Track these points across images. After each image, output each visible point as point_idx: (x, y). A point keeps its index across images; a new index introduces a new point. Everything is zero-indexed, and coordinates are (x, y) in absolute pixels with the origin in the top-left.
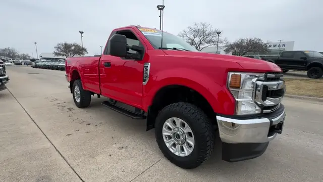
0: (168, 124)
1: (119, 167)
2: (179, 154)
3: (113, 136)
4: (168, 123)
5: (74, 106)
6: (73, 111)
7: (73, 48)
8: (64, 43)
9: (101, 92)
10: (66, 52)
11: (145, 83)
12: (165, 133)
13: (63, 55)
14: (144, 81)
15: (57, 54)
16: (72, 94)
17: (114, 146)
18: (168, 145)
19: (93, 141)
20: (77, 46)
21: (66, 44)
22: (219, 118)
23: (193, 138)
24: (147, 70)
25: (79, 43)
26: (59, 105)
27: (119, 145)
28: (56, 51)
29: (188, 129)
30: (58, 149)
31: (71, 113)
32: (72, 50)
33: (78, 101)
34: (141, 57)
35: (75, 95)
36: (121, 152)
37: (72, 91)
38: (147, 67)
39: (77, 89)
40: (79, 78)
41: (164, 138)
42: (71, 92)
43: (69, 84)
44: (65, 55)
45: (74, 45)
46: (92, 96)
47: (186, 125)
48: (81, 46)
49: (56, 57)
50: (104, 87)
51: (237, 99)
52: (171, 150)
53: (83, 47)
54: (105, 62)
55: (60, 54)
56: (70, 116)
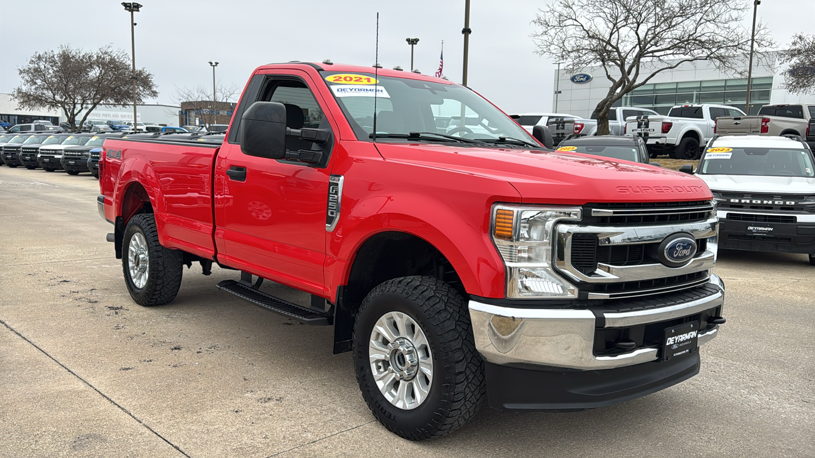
0: (382, 330)
1: (255, 432)
2: (404, 404)
3: (247, 376)
4: (381, 328)
5: (124, 300)
6: (127, 314)
7: (94, 73)
8: (57, 52)
9: (216, 253)
10: (66, 92)
11: (330, 228)
12: (376, 353)
13: (54, 104)
14: (330, 220)
15: (28, 99)
16: (120, 261)
17: (249, 395)
18: (380, 385)
19: (193, 384)
20: (111, 66)
21: (65, 57)
22: (472, 305)
23: (430, 360)
24: (336, 193)
25: (120, 50)
26: (76, 295)
27: (260, 394)
28: (24, 89)
29: (421, 339)
30: (105, 394)
31: (118, 318)
32: (92, 83)
33: (141, 282)
34: (325, 158)
35: (131, 264)
36: (265, 407)
37: (121, 251)
38: (337, 184)
39: (137, 244)
40: (147, 208)
41: (373, 367)
42: (118, 256)
43: (111, 228)
44: (63, 104)
45: (100, 62)
46: (185, 266)
47: (417, 327)
48: (130, 62)
49: (26, 111)
50: (226, 237)
51: (508, 264)
52: (387, 396)
53: (138, 68)
54: (231, 166)
55: (39, 100)
56: (118, 328)
